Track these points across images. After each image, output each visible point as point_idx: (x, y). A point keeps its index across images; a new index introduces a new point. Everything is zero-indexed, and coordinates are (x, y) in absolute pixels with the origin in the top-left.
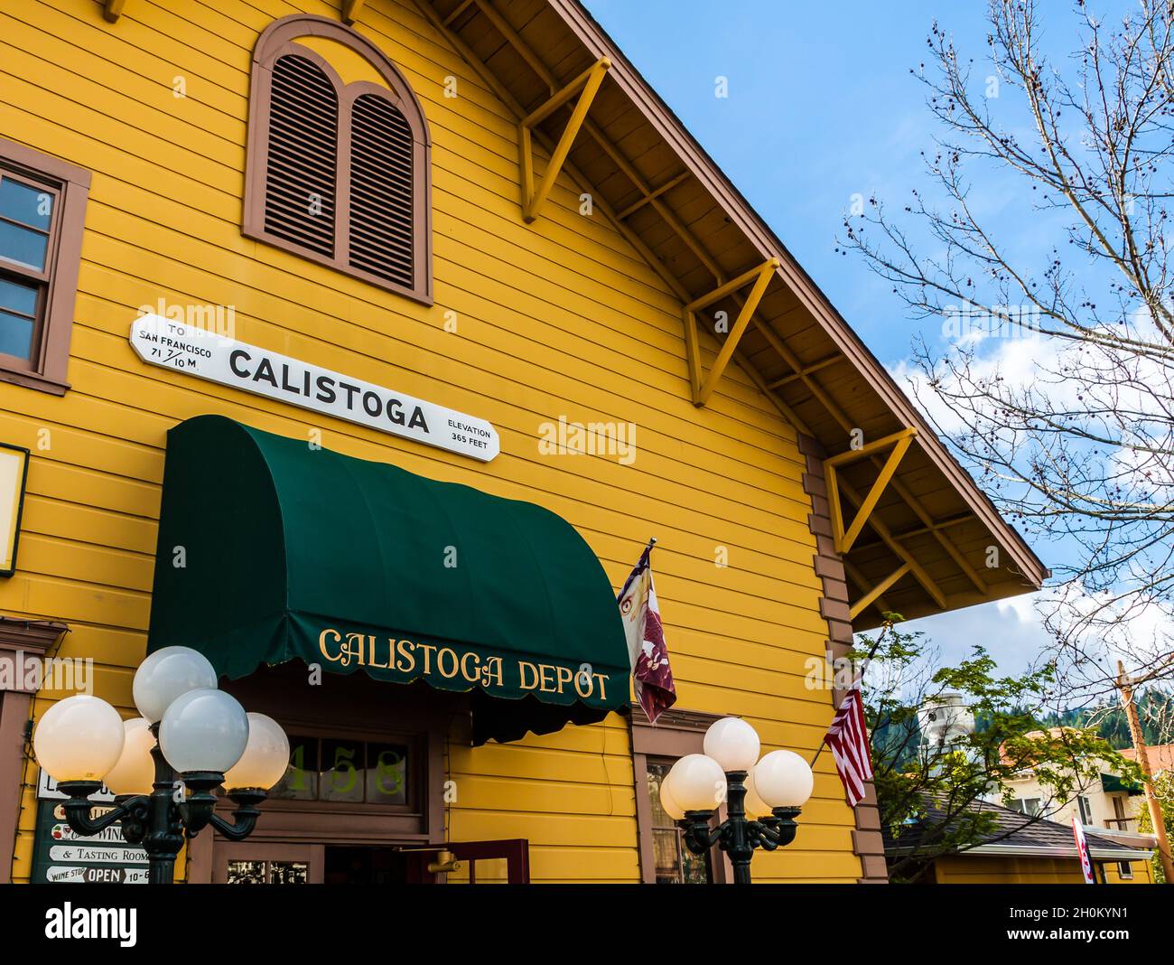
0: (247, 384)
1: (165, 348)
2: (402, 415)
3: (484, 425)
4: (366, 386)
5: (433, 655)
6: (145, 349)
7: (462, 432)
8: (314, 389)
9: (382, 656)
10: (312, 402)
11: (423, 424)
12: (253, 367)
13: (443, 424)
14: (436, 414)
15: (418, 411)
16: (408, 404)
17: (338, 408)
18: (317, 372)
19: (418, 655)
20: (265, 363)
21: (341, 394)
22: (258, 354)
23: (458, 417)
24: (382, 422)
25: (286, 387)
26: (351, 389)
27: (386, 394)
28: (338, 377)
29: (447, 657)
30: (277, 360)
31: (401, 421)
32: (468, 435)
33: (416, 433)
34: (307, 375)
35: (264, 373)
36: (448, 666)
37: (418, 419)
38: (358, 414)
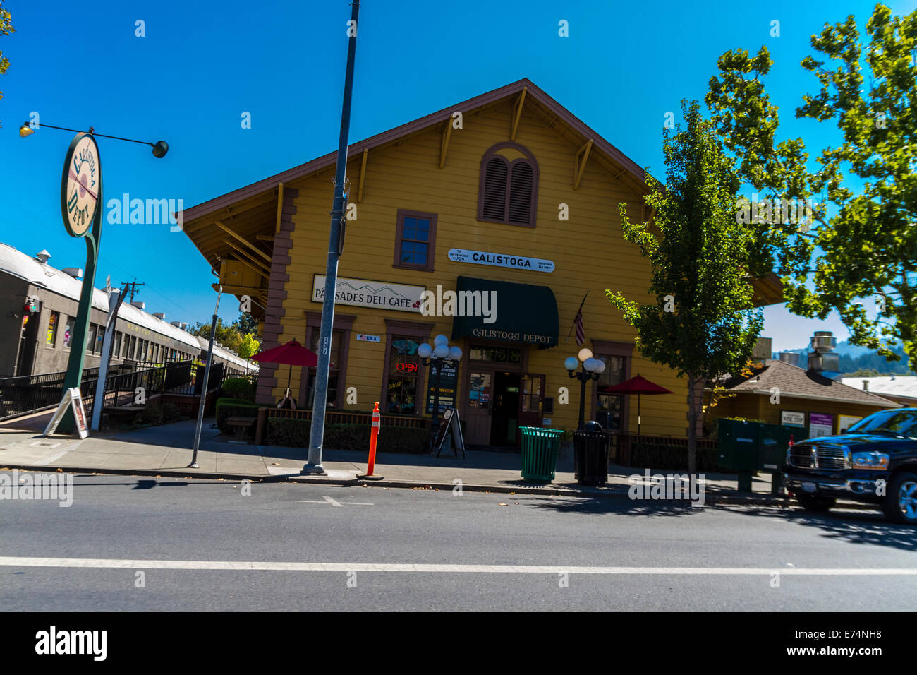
0: (478, 262)
1: (456, 257)
2: (522, 263)
3: (550, 262)
4: (511, 257)
5: (501, 334)
6: (451, 257)
7: (542, 265)
8: (496, 260)
9: (488, 334)
10: (496, 264)
11: (529, 265)
12: (479, 257)
13: (535, 264)
14: (533, 261)
15: (528, 261)
16: (525, 260)
17: (503, 264)
18: (497, 255)
19: (497, 334)
20: (483, 255)
21: (504, 260)
22: (480, 253)
23: (540, 261)
24: (517, 266)
25: (488, 261)
26: (507, 258)
27: (517, 258)
28: (502, 256)
29: (505, 334)
30: (486, 254)
31: (522, 265)
32: (544, 266)
33: (527, 268)
34: (494, 257)
35: (482, 258)
36: (505, 335)
37: (528, 263)
38: (509, 265)
